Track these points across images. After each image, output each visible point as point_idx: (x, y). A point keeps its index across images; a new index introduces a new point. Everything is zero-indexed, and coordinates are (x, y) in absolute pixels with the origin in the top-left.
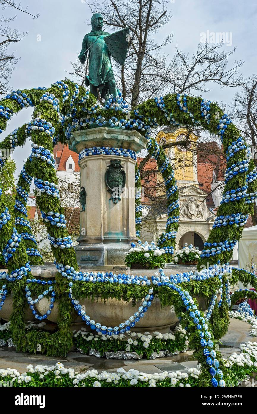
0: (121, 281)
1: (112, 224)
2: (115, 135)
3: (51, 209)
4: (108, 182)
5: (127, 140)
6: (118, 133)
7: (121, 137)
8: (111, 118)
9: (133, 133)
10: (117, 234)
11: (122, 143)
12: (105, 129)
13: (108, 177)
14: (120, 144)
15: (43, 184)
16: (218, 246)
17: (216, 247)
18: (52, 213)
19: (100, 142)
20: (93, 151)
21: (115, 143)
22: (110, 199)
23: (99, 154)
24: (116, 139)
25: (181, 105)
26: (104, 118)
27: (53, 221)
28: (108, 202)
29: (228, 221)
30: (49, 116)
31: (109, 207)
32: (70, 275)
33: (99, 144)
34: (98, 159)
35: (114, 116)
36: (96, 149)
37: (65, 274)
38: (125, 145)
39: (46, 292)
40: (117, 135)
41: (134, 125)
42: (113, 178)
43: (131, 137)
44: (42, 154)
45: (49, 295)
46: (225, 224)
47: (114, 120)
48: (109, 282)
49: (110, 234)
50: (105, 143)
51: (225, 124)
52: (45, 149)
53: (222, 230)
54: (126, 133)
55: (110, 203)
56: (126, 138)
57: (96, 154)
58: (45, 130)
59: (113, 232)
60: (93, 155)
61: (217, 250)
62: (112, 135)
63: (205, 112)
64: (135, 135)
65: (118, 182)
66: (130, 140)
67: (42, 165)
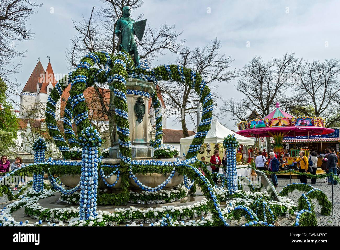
0: (159, 164)
1: (138, 135)
2: (141, 84)
3: (125, 126)
4: (136, 110)
7: (145, 85)
8: (140, 74)
9: (151, 83)
10: (141, 140)
11: (144, 89)
12: (137, 80)
14: (143, 89)
15: (121, 112)
16: (197, 147)
17: (196, 147)
18: (124, 128)
19: (132, 87)
20: (128, 92)
21: (140, 88)
22: (137, 121)
23: (131, 94)
24: (142, 86)
25: (180, 71)
26: (136, 74)
27: (125, 132)
28: (136, 122)
29: (203, 134)
30: (123, 73)
31: (136, 125)
32: (129, 162)
33: (132, 88)
34: (130, 97)
35: (142, 73)
36: (130, 91)
37: (126, 161)
38: (145, 90)
39: (114, 172)
40: (142, 84)
41: (152, 79)
42: (139, 108)
43: (149, 86)
44: (121, 95)
45: (116, 173)
46: (202, 136)
47: (141, 75)
48: (153, 165)
49: (137, 140)
50: (135, 87)
51: (203, 85)
52: (123, 92)
53: (200, 139)
54: (147, 83)
55: (137, 123)
56: (147, 86)
57: (130, 94)
58: (122, 81)
59: (139, 139)
60: (127, 94)
61: (197, 149)
62: (140, 83)
63: (193, 77)
64: (151, 84)
65: (142, 111)
67: (122, 101)
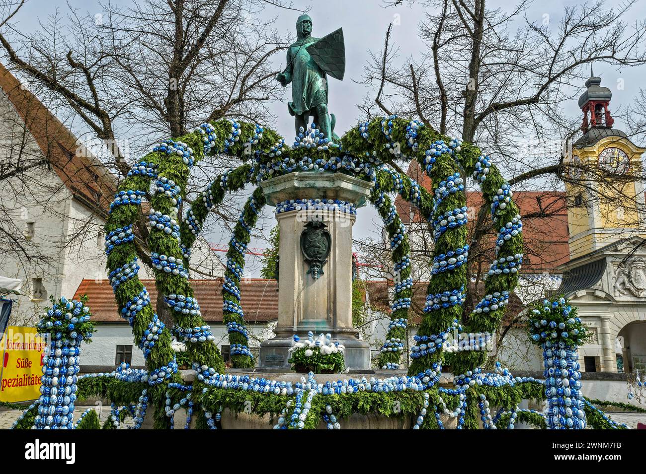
0: (257, 387)
1: (310, 308)
2: (311, 182)
5: (329, 186)
6: (316, 178)
7: (320, 184)
8: (301, 159)
9: (337, 176)
10: (317, 323)
11: (325, 192)
12: (294, 176)
13: (304, 241)
14: (322, 194)
15: (159, 258)
16: (430, 341)
17: (426, 343)
18: (173, 296)
19: (293, 192)
20: (285, 206)
21: (314, 193)
22: (308, 273)
23: (292, 209)
24: (313, 187)
25: (387, 133)
26: (293, 161)
27: (176, 305)
28: (305, 276)
29: (441, 302)
30: (172, 171)
31: (306, 285)
32: (208, 378)
33: (292, 195)
34: (291, 217)
35: (306, 156)
36: (288, 202)
37: (201, 377)
38: (330, 194)
39: (183, 401)
40: (313, 182)
41: (339, 165)
42: (310, 242)
43: (336, 182)
44: (158, 222)
45: (186, 406)
46: (437, 306)
47: (306, 161)
49: (307, 323)
50: (300, 194)
51: (432, 156)
52: (163, 214)
53: (433, 317)
54: (327, 177)
55: (307, 279)
56: (327, 184)
57: (289, 210)
58: (165, 190)
59: (311, 320)
60: (285, 211)
61: (428, 348)
62: (307, 182)
63: (411, 140)
64: (341, 179)
65: (319, 247)
66: (334, 186)
67: (158, 235)
